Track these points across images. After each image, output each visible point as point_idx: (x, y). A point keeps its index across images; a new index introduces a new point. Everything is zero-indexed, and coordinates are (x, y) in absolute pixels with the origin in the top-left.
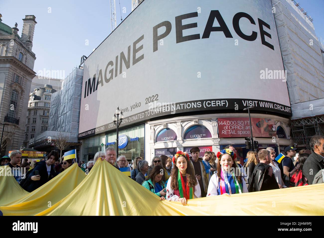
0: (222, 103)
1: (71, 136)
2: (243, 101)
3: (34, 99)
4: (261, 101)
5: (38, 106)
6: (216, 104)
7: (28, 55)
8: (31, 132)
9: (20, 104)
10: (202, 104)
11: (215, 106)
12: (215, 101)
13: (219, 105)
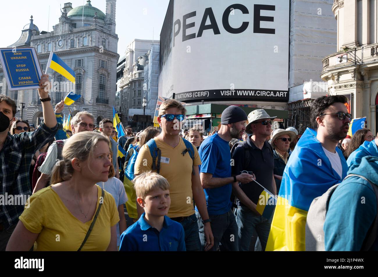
0: (205, 94)
1: (151, 113)
2: (221, 91)
3: (138, 70)
4: (239, 90)
5: (142, 77)
6: (200, 95)
7: (110, 38)
8: (137, 105)
9: (108, 86)
10: (192, 95)
11: (200, 96)
12: (200, 92)
13: (202, 95)
